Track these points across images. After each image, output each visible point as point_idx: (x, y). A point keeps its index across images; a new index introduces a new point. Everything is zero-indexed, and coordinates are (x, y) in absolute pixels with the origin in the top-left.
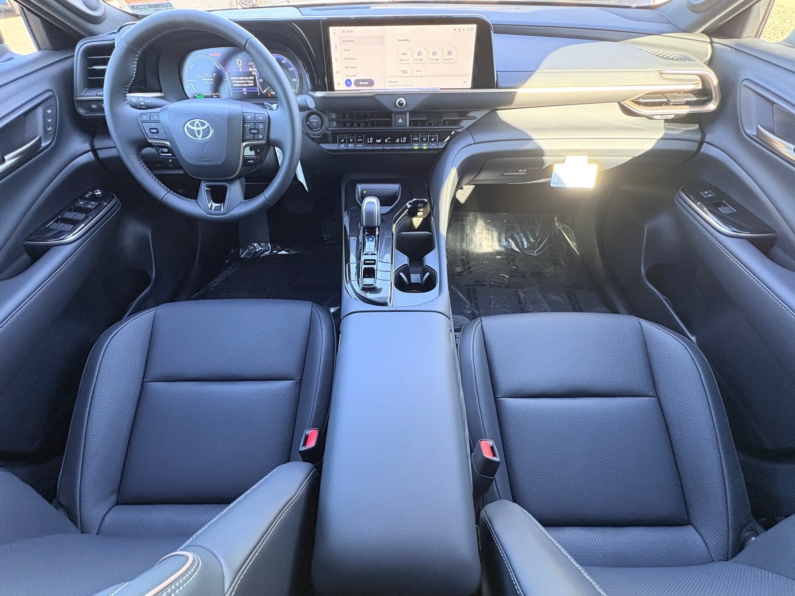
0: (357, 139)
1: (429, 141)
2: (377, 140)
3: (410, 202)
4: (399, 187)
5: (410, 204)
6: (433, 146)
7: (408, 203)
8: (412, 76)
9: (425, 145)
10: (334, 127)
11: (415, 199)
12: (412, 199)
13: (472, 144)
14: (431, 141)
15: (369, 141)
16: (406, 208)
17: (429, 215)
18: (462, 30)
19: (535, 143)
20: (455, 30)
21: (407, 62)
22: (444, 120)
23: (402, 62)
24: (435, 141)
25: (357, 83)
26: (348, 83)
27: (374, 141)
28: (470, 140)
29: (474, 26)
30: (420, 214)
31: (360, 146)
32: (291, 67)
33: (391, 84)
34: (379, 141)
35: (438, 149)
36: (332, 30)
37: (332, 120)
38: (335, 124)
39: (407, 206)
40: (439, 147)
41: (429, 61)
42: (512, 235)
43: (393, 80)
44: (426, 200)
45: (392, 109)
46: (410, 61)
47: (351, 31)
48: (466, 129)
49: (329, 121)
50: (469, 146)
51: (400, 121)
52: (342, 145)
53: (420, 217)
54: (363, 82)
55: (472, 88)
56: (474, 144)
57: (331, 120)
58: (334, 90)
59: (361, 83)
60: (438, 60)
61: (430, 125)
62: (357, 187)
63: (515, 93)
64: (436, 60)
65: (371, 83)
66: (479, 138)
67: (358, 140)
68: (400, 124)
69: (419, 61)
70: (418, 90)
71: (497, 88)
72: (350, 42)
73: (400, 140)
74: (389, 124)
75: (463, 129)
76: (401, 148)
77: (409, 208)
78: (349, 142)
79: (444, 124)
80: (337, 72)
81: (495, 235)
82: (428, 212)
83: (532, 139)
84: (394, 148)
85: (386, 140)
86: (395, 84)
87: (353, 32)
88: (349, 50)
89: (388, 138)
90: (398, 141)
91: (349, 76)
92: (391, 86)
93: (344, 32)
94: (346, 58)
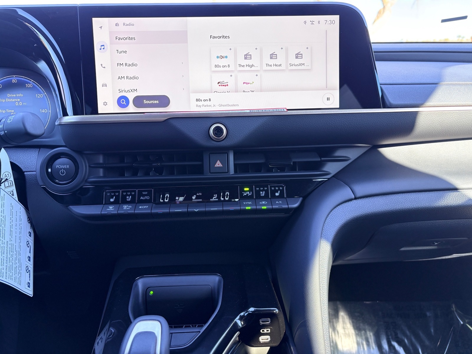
0: (140, 196)
1: (270, 197)
2: (177, 198)
3: (242, 314)
4: (220, 282)
5: (241, 319)
6: (279, 204)
7: (238, 317)
8: (236, 91)
9: (264, 202)
10: (101, 177)
11: (252, 309)
12: (246, 309)
13: (350, 200)
14: (273, 196)
15: (163, 199)
16: (235, 328)
17: (285, 340)
18: (316, 23)
19: (464, 195)
20: (305, 22)
21: (227, 69)
22: (294, 162)
23: (217, 69)
24: (281, 196)
25: (139, 101)
26: (122, 101)
27: (172, 200)
28: (346, 193)
29: (336, 18)
30: (263, 339)
31: (143, 208)
33: (199, 103)
34: (181, 199)
35: (288, 210)
36: (96, 22)
37: (99, 166)
38: (101, 172)
39: (236, 324)
40: (290, 206)
41: (265, 67)
42: (396, 334)
43: (202, 97)
44: (276, 311)
45: (203, 141)
46: (232, 68)
47: (130, 25)
48: (333, 176)
49: (90, 166)
50: (347, 204)
51: (218, 164)
52: (111, 208)
53: (264, 345)
54: (150, 100)
55: (341, 107)
56: (356, 198)
57: (94, 166)
58: (97, 114)
59: (145, 102)
60: (280, 65)
61: (270, 170)
62: (137, 285)
63: (416, 113)
64: (276, 65)
65: (164, 101)
66: (361, 189)
67: (142, 198)
68: (219, 171)
69: (248, 68)
70: (248, 111)
71: (385, 107)
72: (127, 41)
73: (219, 197)
74: (199, 170)
75: (329, 177)
76: (221, 209)
77: (241, 330)
78: (125, 202)
79: (293, 169)
80: (104, 85)
81: (371, 335)
82: (282, 336)
83: (455, 189)
84: (207, 209)
85: (194, 198)
86: (208, 103)
87: (133, 25)
88: (125, 52)
89: (197, 194)
90: (215, 198)
91: (125, 91)
92: (200, 106)
93: (117, 25)
94: (119, 64)
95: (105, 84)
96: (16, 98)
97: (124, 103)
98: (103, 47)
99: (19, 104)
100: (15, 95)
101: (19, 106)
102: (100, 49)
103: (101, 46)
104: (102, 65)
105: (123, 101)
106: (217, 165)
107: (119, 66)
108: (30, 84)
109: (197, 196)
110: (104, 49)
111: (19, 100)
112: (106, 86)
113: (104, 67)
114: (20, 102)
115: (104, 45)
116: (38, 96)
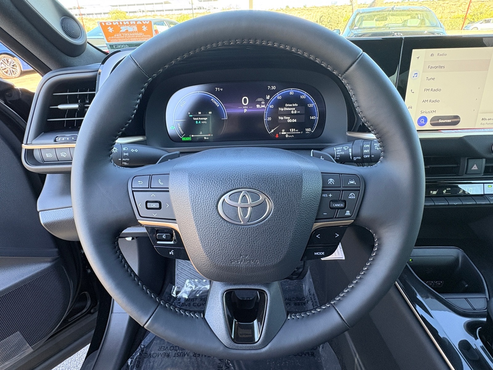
2: (431, 192)
25: (436, 122)
32: (311, 103)
33: (484, 122)
34: (435, 193)
36: (415, 53)
43: (488, 116)
47: (443, 55)
51: (475, 167)
54: (445, 120)
59: (440, 121)
65: (455, 121)
68: (474, 171)
72: (438, 69)
76: (475, 203)
85: (444, 192)
86: (490, 122)
87: (446, 55)
88: (433, 79)
89: (447, 189)
90: (461, 193)
91: (426, 112)
92: (484, 124)
93: (432, 55)
94: (426, 90)
95: (411, 106)
96: (292, 107)
97: (423, 122)
98: (416, 75)
99: (294, 112)
100: (291, 105)
101: (294, 114)
102: (414, 77)
103: (415, 74)
104: (412, 90)
105: (422, 121)
106: (473, 168)
107: (425, 91)
108: (304, 95)
109: (447, 190)
110: (416, 76)
111: (294, 109)
112: (411, 108)
113: (413, 92)
114: (295, 110)
115: (417, 74)
116: (309, 105)
